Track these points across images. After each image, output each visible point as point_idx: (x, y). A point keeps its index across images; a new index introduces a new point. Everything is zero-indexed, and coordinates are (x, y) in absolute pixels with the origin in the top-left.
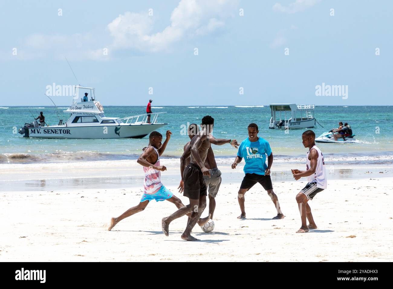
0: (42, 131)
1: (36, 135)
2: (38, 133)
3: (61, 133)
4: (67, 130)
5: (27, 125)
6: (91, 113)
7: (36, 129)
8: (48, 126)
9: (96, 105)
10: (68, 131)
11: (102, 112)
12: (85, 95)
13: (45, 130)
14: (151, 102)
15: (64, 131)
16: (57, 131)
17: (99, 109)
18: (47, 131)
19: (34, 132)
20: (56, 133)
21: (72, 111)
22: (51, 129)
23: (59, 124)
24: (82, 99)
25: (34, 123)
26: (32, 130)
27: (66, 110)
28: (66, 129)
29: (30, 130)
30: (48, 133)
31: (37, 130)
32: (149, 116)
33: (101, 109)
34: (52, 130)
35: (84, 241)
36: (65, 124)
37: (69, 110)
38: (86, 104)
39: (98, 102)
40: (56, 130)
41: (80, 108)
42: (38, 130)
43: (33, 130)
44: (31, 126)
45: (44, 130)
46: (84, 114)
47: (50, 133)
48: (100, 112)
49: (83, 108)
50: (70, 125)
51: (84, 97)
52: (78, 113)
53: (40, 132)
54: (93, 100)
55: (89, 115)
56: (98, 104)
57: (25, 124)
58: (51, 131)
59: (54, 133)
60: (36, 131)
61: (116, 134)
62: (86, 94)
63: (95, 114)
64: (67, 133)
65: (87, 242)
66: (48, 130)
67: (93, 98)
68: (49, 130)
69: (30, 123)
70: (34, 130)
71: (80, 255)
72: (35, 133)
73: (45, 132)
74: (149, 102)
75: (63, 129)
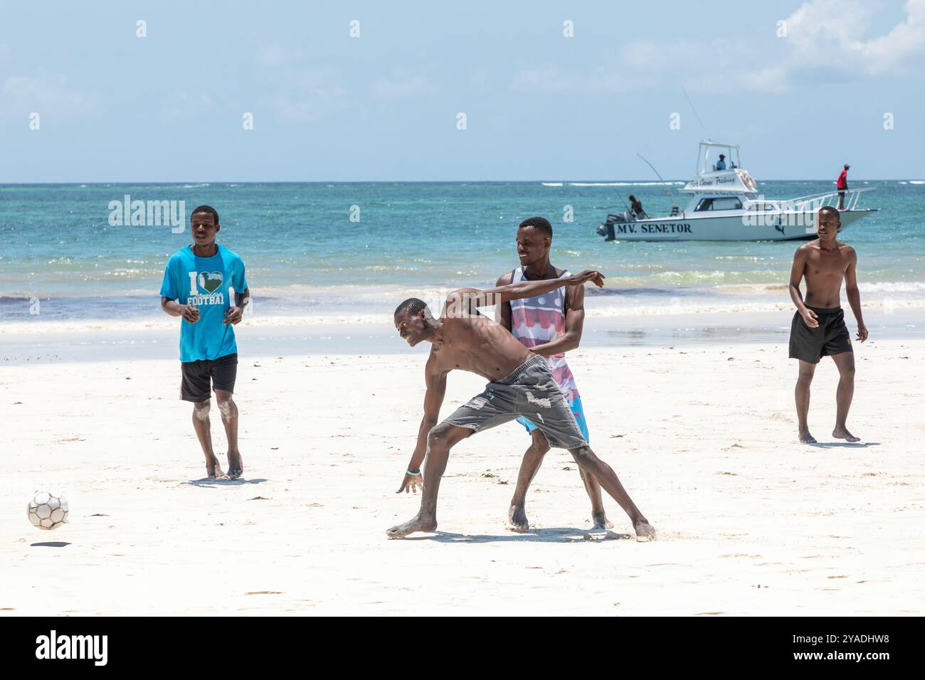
0: (638, 227)
1: (629, 235)
2: (632, 231)
3: (673, 231)
4: (685, 225)
5: (611, 219)
6: (730, 192)
7: (627, 224)
8: (649, 218)
9: (739, 176)
10: (687, 227)
11: (751, 190)
12: (719, 159)
13: (645, 227)
14: (847, 168)
15: (680, 227)
16: (666, 226)
17: (745, 183)
18: (647, 228)
19: (623, 230)
20: (664, 231)
21: (696, 188)
22: (655, 223)
23: (671, 215)
24: (714, 166)
25: (625, 214)
26: (619, 227)
27: (683, 187)
28: (683, 223)
29: (616, 227)
30: (650, 231)
31: (630, 226)
32: (842, 195)
33: (750, 183)
34: (657, 227)
35: (736, 445)
36: (682, 215)
37: (688, 188)
38: (721, 174)
39: (746, 172)
40: (664, 226)
41: (709, 183)
42: (632, 227)
43: (622, 225)
44: (620, 219)
45: (643, 227)
46: (717, 194)
47: (654, 232)
48: (747, 190)
49: (715, 182)
50: (691, 215)
51: (718, 163)
52: (705, 192)
53: (635, 230)
54: (734, 167)
55: (726, 196)
56: (745, 175)
57: (609, 215)
58: (654, 227)
59: (660, 230)
60: (628, 228)
61: (777, 231)
62: (722, 157)
63: (737, 193)
64: (686, 231)
65: (741, 447)
66: (649, 226)
67: (735, 165)
68: (652, 226)
69: (618, 215)
70: (625, 227)
71: (729, 474)
72: (625, 232)
73: (645, 231)
74: (843, 169)
75: (677, 223)
